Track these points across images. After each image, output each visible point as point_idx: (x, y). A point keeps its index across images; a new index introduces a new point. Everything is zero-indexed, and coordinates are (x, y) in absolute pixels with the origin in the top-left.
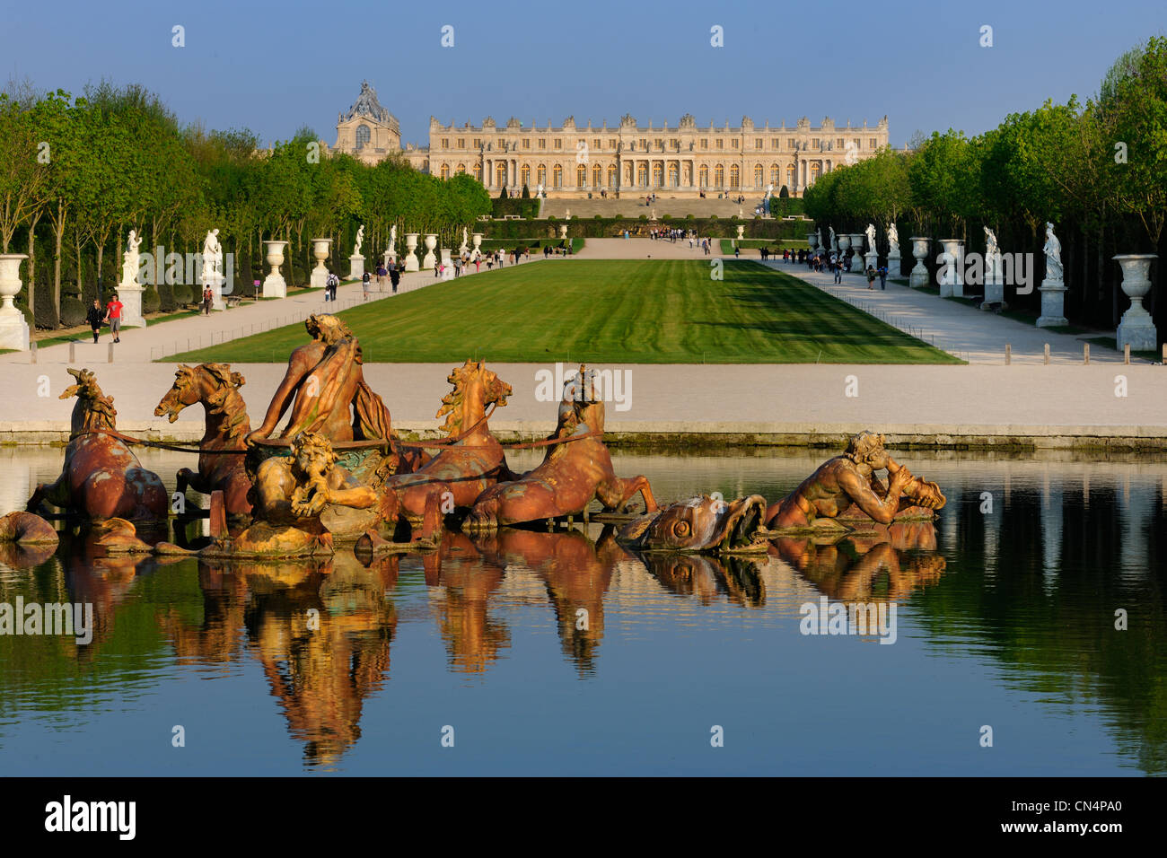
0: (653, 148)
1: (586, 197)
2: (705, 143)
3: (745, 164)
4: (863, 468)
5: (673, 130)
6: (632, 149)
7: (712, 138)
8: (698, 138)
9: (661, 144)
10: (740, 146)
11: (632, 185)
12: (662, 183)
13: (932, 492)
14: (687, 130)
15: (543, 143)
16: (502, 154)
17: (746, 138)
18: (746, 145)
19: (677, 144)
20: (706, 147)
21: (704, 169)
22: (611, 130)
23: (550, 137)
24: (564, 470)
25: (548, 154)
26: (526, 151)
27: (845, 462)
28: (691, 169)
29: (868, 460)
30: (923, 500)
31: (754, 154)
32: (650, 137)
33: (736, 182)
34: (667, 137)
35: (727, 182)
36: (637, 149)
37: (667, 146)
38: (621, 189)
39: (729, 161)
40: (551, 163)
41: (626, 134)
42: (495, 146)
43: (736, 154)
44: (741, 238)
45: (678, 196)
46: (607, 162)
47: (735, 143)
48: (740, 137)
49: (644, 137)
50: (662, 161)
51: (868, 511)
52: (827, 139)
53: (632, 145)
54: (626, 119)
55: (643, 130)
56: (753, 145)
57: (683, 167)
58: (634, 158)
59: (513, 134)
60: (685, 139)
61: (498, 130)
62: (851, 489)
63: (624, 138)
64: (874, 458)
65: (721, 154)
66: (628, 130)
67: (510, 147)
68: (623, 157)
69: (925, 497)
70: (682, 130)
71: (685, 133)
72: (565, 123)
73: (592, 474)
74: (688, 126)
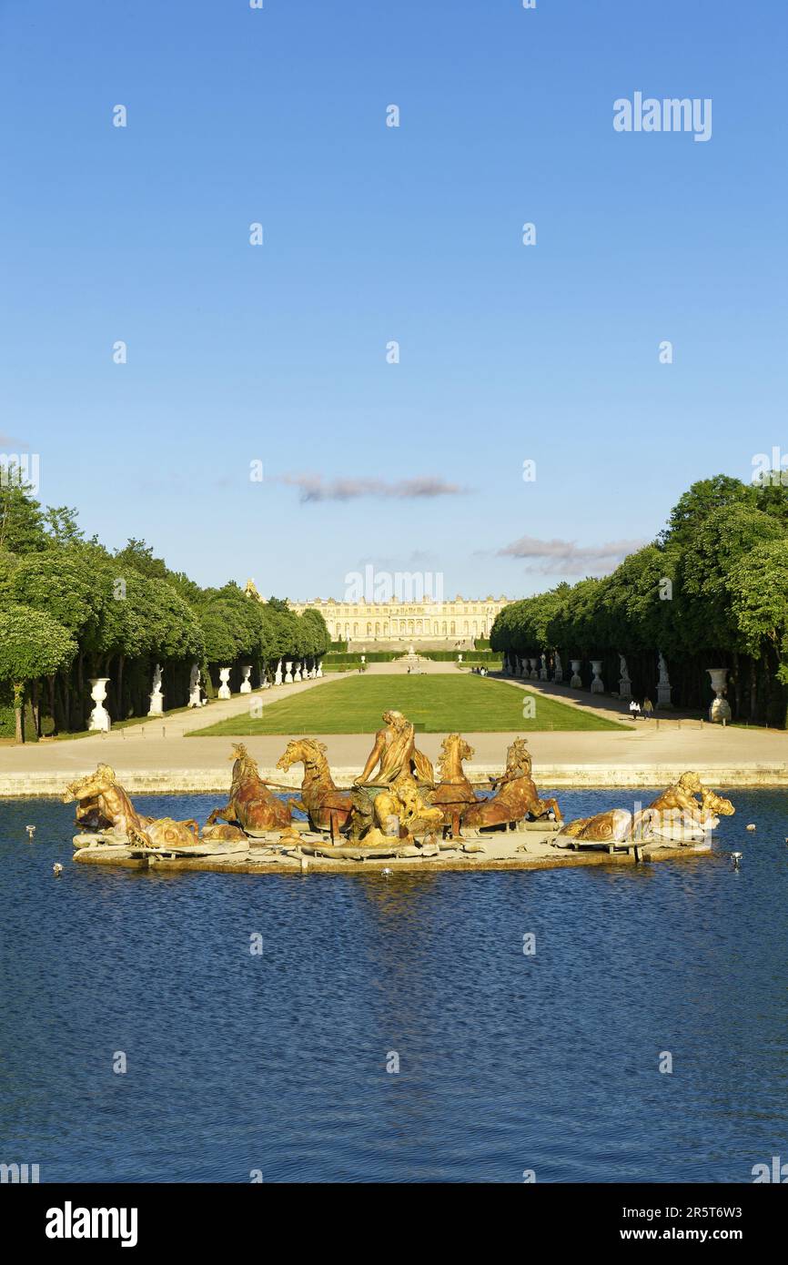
0: (408, 613)
1: (373, 640)
2: (436, 610)
3: (458, 621)
7: (440, 607)
8: (432, 607)
9: (412, 611)
10: (455, 612)
11: (397, 633)
14: (426, 603)
15: (347, 611)
18: (459, 611)
19: (421, 611)
23: (352, 608)
25: (350, 617)
26: (338, 615)
28: (429, 624)
31: (463, 615)
32: (406, 606)
33: (453, 630)
34: (416, 607)
35: (449, 630)
36: (400, 613)
37: (416, 611)
38: (391, 635)
40: (352, 622)
43: (453, 616)
44: (460, 661)
45: (422, 639)
46: (383, 621)
47: (453, 609)
48: (455, 606)
49: (403, 607)
50: (413, 620)
53: (397, 611)
57: (425, 623)
59: (331, 606)
60: (426, 608)
61: (323, 604)
63: (392, 607)
65: (445, 615)
66: (394, 603)
67: (330, 613)
68: (392, 618)
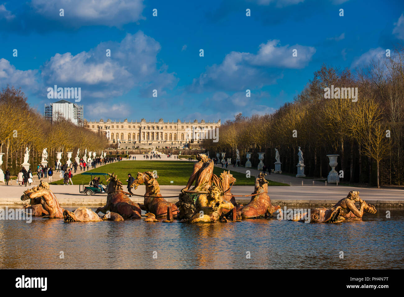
0: (151, 128)
2: (166, 127)
3: (178, 133)
4: (353, 201)
5: (157, 123)
6: (144, 129)
7: (168, 125)
8: (164, 125)
9: (153, 128)
10: (177, 128)
11: (144, 139)
12: (153, 139)
13: (372, 208)
14: (161, 123)
15: (118, 127)
16: (105, 130)
17: (179, 125)
18: (179, 128)
19: (158, 128)
20: (167, 128)
21: (166, 135)
22: (138, 123)
23: (120, 125)
24: (258, 203)
25: (119, 130)
26: (113, 129)
27: (348, 199)
28: (162, 134)
29: (355, 199)
30: (370, 211)
31: (181, 130)
32: (150, 125)
33: (175, 138)
34: (155, 125)
35: (173, 139)
36: (146, 128)
37: (155, 128)
38: (141, 140)
39: (174, 132)
40: (120, 132)
41: (143, 124)
42: (103, 128)
43: (175, 130)
46: (137, 132)
47: (175, 127)
48: (177, 125)
49: (148, 125)
50: (153, 132)
51: (355, 213)
52: (203, 126)
53: (144, 128)
54: (142, 120)
55: (148, 123)
56: (181, 127)
57: (160, 134)
58: (145, 131)
59: (109, 124)
60: (160, 126)
61: (104, 123)
62: (351, 207)
63: (142, 125)
64: (356, 198)
65: (171, 130)
66: (143, 123)
67: (108, 128)
68: (142, 131)
69: (370, 210)
70: (160, 123)
71: (160, 124)
72: (125, 121)
73: (266, 204)
74: (161, 122)
